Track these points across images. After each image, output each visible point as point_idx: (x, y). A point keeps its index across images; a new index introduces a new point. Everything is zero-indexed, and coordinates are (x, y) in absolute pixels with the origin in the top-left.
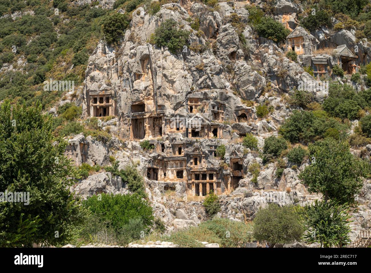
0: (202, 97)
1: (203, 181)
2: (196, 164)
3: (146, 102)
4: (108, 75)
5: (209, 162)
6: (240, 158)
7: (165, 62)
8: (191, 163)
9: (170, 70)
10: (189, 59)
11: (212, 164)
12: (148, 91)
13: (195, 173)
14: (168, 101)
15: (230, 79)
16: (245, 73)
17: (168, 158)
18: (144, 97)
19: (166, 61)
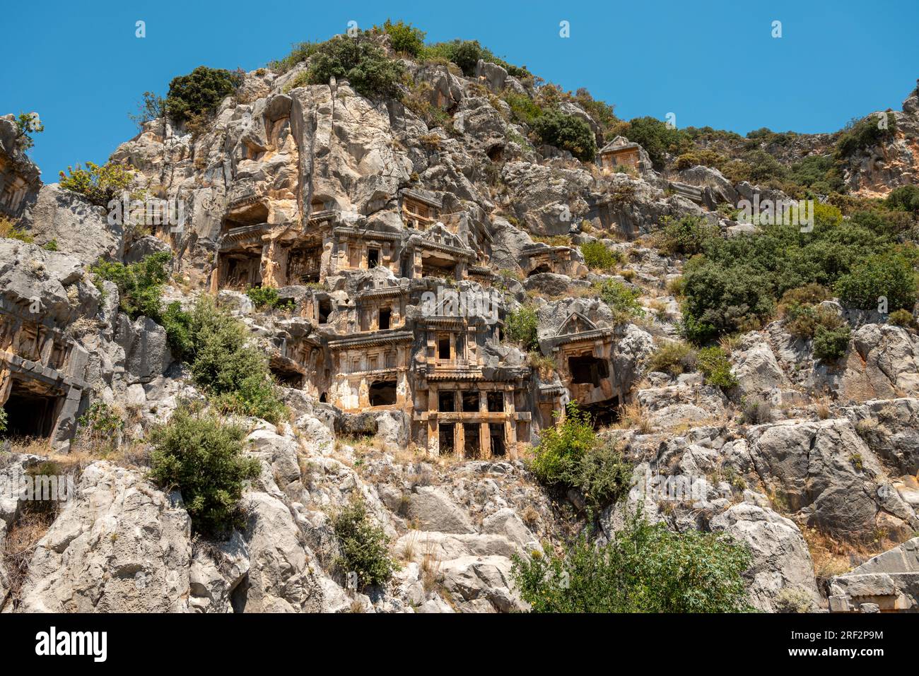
0: (438, 204)
1: (468, 415)
2: (445, 354)
3: (271, 202)
4: (162, 179)
5: (491, 352)
6: (604, 337)
7: (342, 106)
8: (430, 352)
9: (356, 125)
10: (401, 122)
11: (501, 358)
12: (284, 175)
13: (441, 386)
14: (345, 194)
15: (493, 197)
16: (537, 179)
17: (341, 338)
18: (269, 188)
19: (344, 104)
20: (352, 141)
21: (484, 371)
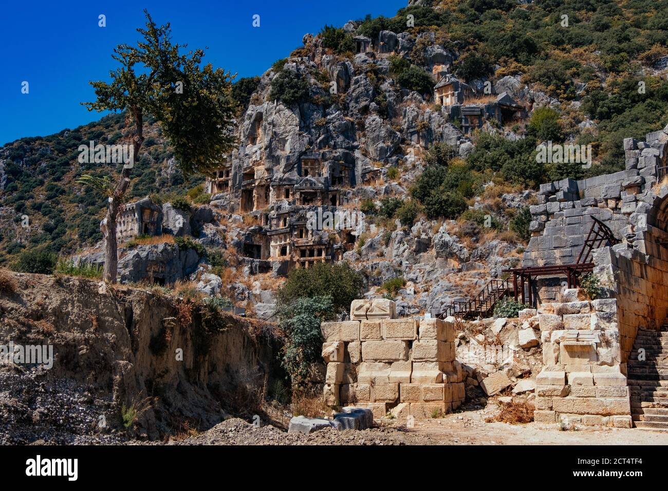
0: (320, 158)
1: (309, 258)
2: (301, 237)
3: (256, 168)
5: (317, 234)
7: (278, 118)
8: (296, 236)
9: (282, 127)
12: (259, 155)
13: (301, 247)
16: (376, 128)
17: (271, 231)
18: (254, 162)
20: (280, 137)
21: (313, 242)
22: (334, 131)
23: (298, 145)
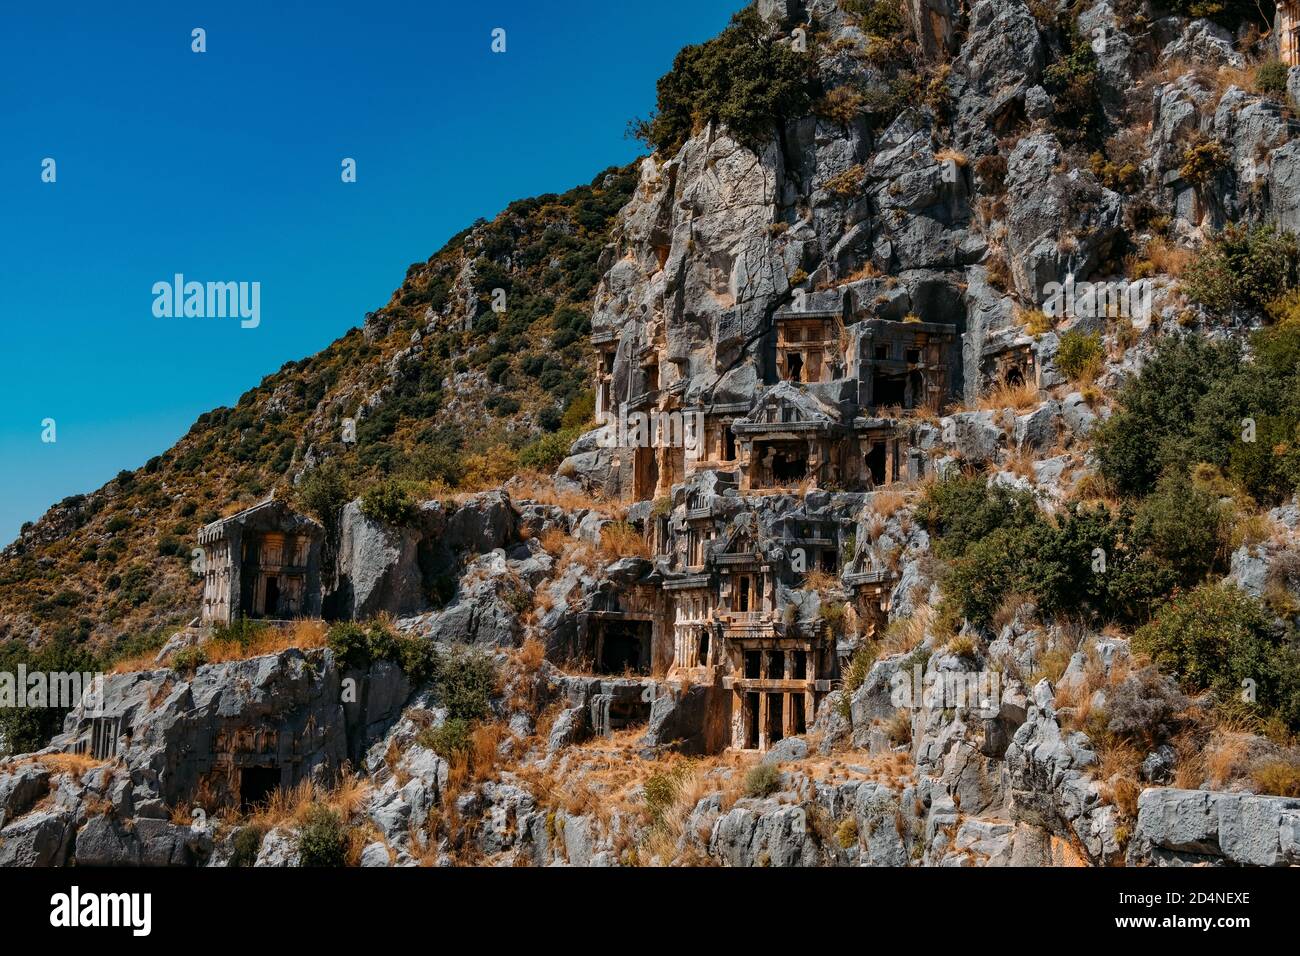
0: (837, 311)
1: (771, 683)
2: (744, 606)
5: (787, 600)
6: (879, 582)
8: (727, 604)
9: (722, 215)
11: (796, 608)
13: (745, 644)
17: (669, 577)
20: (714, 249)
21: (776, 627)
22: (893, 207)
23: (766, 272)
